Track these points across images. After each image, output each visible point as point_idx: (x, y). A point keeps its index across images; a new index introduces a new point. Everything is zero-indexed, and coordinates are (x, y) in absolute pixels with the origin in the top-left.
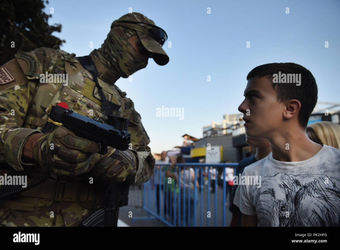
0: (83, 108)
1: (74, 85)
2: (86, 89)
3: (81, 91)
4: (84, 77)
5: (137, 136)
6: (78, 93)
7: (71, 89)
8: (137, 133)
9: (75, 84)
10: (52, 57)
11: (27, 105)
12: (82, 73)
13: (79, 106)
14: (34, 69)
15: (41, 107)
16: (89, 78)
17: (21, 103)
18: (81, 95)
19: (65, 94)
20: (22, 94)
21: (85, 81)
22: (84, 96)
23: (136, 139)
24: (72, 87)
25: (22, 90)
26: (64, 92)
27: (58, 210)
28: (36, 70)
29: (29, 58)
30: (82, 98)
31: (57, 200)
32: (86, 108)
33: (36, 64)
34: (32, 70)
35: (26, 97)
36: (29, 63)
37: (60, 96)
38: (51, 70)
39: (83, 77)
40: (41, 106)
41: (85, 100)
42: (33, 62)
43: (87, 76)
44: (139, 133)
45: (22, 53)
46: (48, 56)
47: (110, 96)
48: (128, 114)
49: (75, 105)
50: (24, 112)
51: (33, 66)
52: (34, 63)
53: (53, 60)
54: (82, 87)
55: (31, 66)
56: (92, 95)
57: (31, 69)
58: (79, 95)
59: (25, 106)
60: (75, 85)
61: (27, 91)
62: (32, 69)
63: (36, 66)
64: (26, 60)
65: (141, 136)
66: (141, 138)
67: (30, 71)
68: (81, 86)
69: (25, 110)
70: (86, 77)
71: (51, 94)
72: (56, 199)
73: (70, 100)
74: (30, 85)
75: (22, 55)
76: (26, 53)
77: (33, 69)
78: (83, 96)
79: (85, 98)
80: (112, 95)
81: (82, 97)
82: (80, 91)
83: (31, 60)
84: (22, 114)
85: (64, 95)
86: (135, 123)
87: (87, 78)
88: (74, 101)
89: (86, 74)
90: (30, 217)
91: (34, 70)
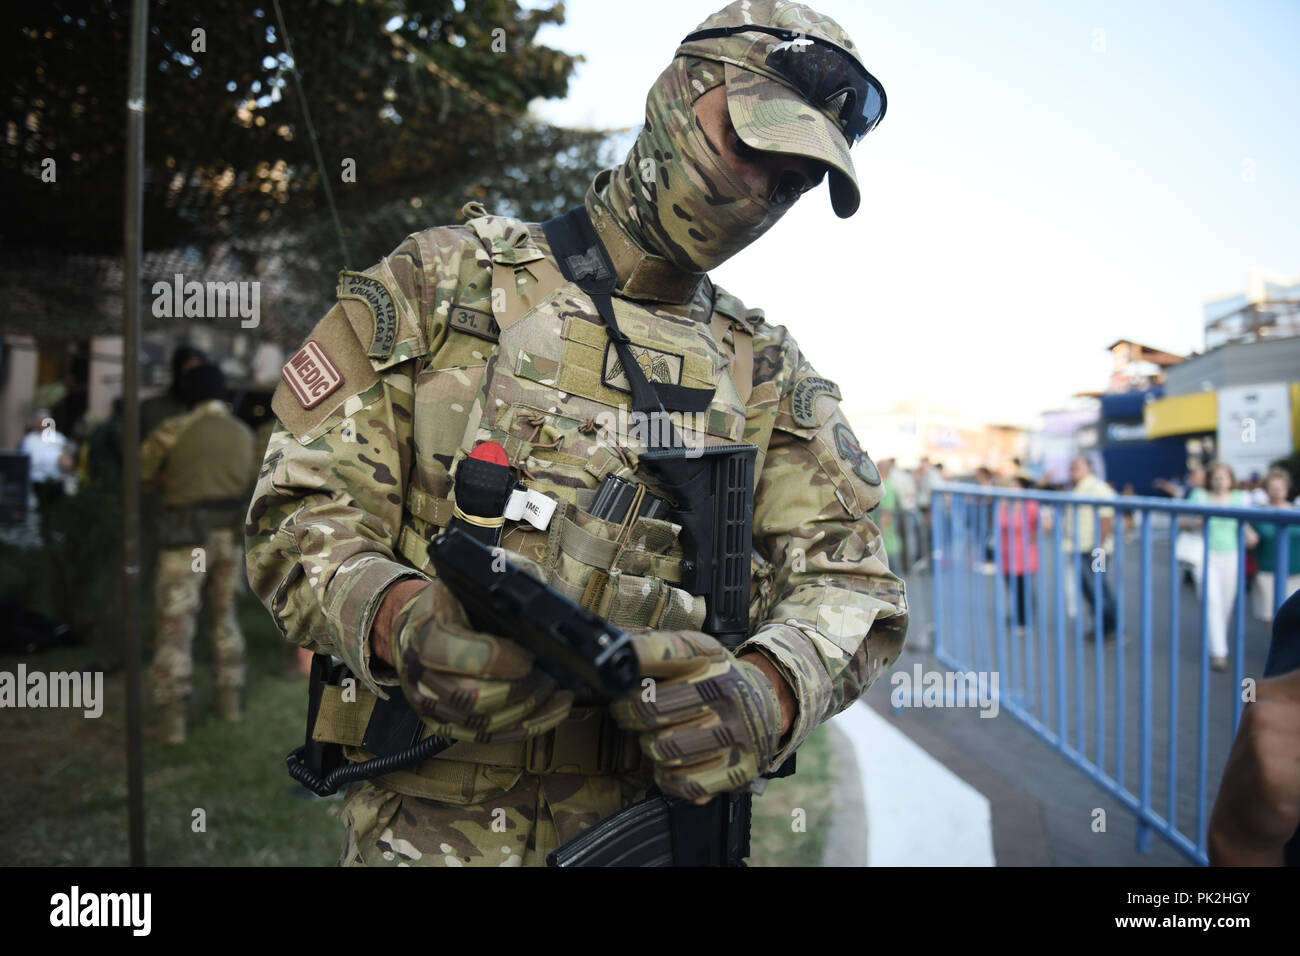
0: (568, 443)
1: (524, 361)
2: (572, 366)
3: (557, 380)
4: (563, 316)
5: (816, 481)
6: (546, 389)
7: (518, 380)
8: (812, 471)
9: (531, 356)
10: (439, 268)
11: (395, 456)
12: (555, 304)
13: (551, 438)
14: (390, 329)
15: (437, 457)
16: (581, 315)
17: (377, 451)
18: (557, 395)
19: (499, 402)
20: (375, 423)
21: (564, 336)
22: (570, 395)
23: (812, 493)
24: (518, 373)
25: (369, 408)
26: (495, 398)
27: (542, 805)
28: (394, 332)
29: (372, 290)
30: (561, 406)
31: (532, 771)
32: (583, 438)
33: (394, 311)
34: (383, 335)
35: (386, 431)
36: (372, 310)
37: (483, 416)
38: (442, 316)
39: (559, 317)
40: (435, 453)
41: (573, 409)
42: (384, 302)
43: (572, 309)
44: (821, 470)
45: (354, 277)
46: (427, 268)
47: (673, 364)
48: (765, 406)
49: (536, 439)
50: (392, 481)
51: (385, 318)
52: (389, 305)
53: (445, 278)
54: (558, 360)
55: (381, 321)
56: (599, 381)
57: (380, 330)
58: (550, 397)
59: (392, 461)
60: (529, 360)
61: (383, 410)
62: (383, 329)
63: (394, 317)
64: (365, 301)
65: (829, 481)
66: (832, 488)
67: (379, 340)
68: (551, 358)
69: (395, 472)
70: (571, 315)
71: (458, 408)
72: (528, 769)
73: (519, 424)
74: (390, 386)
75: (353, 286)
76: (363, 274)
77: (386, 330)
78: (563, 396)
79: (574, 398)
80: (682, 357)
81: (564, 401)
82: (553, 378)
83: (379, 296)
84: (385, 488)
85: (497, 409)
86: (800, 433)
87: (573, 319)
88: (532, 425)
89: (569, 302)
90: (456, 825)
91: (391, 333)
